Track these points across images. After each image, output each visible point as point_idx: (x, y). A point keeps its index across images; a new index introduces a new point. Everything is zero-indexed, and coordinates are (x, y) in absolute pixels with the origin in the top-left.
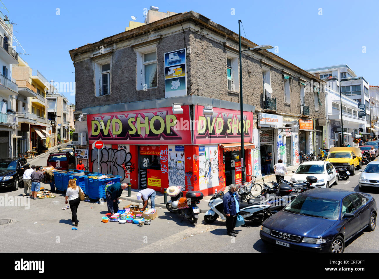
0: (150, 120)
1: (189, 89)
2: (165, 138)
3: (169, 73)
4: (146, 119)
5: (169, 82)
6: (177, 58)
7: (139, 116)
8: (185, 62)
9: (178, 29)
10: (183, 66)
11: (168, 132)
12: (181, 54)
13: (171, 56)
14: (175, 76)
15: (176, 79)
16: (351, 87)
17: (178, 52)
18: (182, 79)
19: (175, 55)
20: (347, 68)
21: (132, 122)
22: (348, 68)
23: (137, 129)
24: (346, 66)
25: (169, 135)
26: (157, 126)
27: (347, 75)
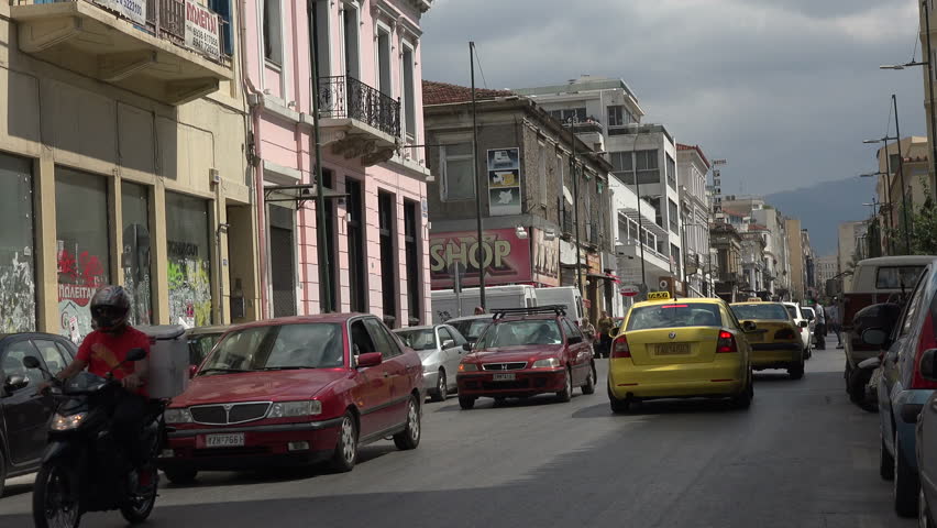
0: (468, 248)
1: (524, 204)
2: (492, 274)
3: (495, 180)
4: (464, 246)
5: (496, 192)
6: (506, 159)
7: (451, 241)
8: (517, 167)
9: (508, 118)
10: (515, 172)
11: (498, 264)
12: (512, 155)
13: (498, 155)
14: (505, 185)
15: (506, 190)
16: (634, 156)
17: (508, 151)
18: (515, 191)
19: (503, 154)
20: (625, 93)
21: (438, 251)
22: (629, 93)
23: (446, 263)
24: (622, 85)
25: (499, 269)
26: (480, 256)
27: (625, 115)
